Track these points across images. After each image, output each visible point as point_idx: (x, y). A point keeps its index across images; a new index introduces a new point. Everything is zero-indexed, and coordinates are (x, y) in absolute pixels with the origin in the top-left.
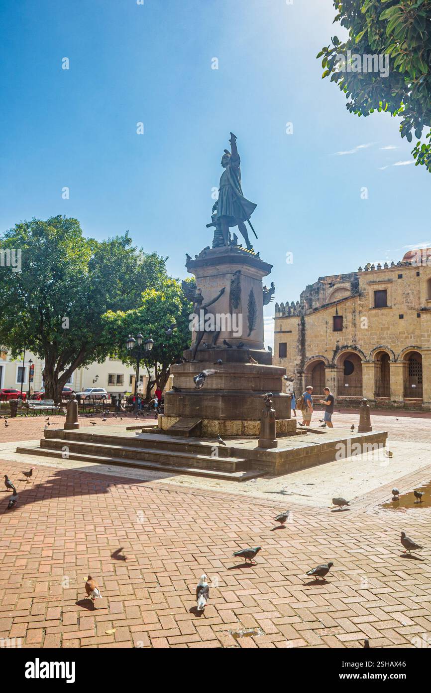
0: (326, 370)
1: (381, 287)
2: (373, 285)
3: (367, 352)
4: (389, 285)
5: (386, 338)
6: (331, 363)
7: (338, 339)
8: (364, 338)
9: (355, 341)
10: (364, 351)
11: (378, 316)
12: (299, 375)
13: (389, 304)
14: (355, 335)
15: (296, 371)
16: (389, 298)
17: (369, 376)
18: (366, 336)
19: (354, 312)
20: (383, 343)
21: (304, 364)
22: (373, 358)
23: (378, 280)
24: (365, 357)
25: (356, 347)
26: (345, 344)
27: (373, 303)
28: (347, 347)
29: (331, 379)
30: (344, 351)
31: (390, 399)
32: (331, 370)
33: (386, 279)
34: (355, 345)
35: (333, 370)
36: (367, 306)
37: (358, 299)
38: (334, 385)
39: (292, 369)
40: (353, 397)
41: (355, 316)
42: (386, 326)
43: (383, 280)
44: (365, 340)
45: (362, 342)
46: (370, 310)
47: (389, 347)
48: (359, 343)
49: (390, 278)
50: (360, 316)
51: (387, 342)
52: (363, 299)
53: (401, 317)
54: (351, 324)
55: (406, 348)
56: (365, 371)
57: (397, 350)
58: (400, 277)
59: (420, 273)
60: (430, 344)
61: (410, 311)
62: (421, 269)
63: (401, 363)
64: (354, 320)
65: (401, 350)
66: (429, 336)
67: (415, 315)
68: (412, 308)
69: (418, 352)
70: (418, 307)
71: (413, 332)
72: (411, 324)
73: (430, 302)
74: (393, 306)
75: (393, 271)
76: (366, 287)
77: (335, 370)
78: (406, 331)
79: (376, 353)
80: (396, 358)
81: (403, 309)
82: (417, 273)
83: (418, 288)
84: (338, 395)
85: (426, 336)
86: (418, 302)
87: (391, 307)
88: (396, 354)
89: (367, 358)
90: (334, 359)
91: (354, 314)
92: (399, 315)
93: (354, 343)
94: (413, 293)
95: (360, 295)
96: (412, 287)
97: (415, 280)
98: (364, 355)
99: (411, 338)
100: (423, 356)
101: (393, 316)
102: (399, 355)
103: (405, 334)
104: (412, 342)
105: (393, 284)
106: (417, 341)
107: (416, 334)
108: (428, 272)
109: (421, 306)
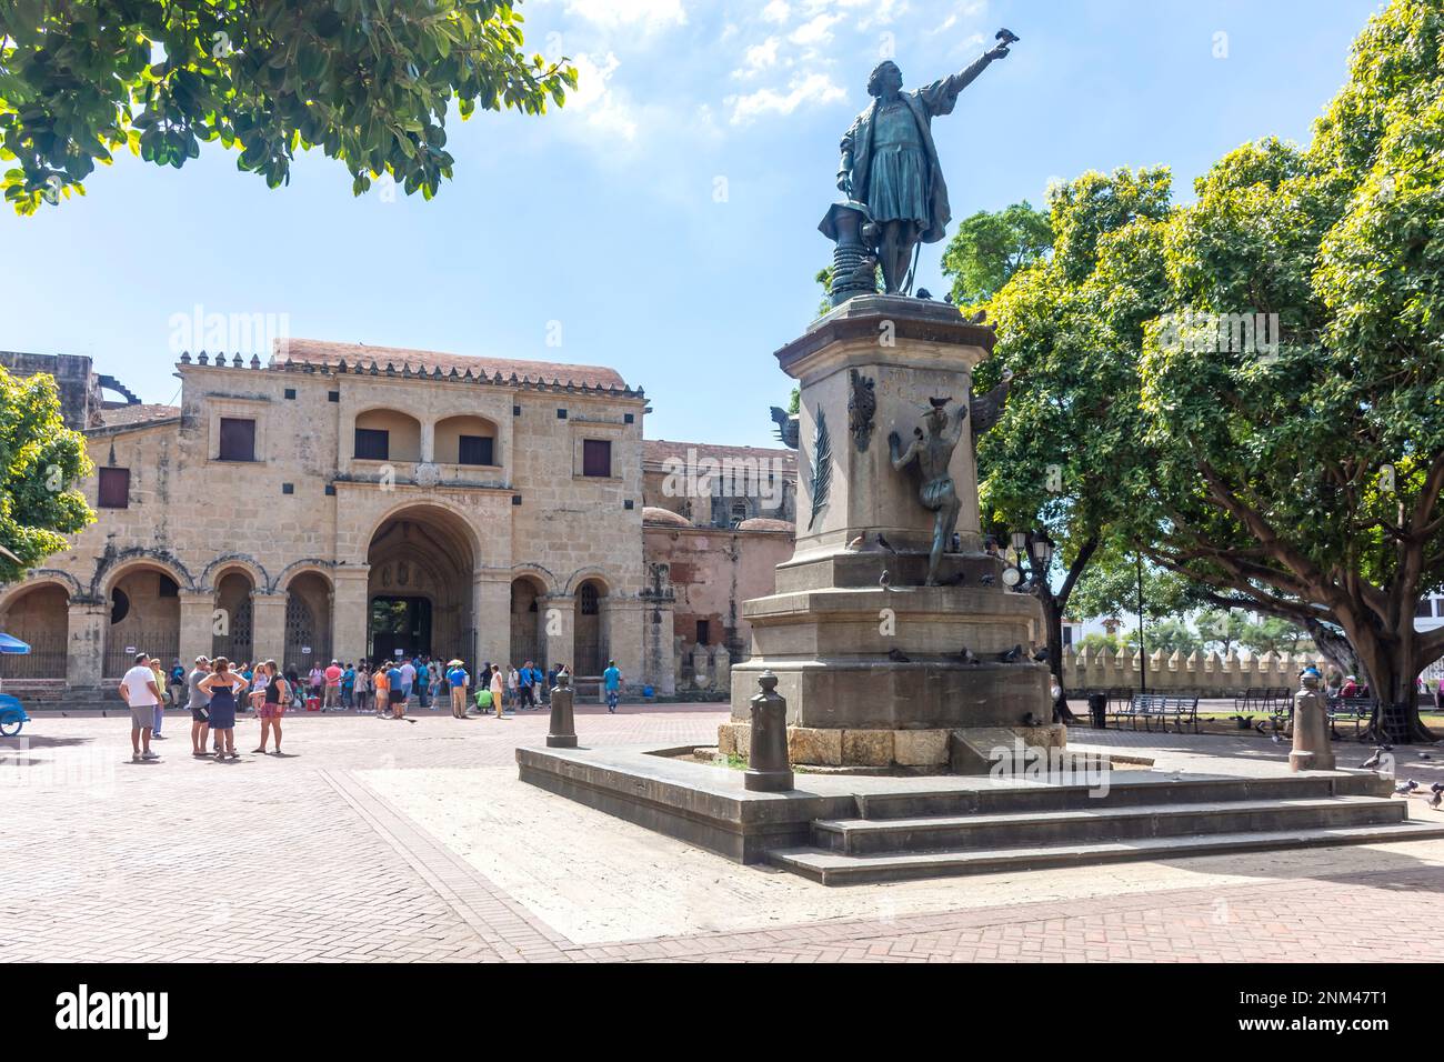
0: (71, 611)
1: (241, 411)
2: (221, 402)
3: (195, 568)
4: (262, 410)
5: (249, 535)
6: (86, 591)
7: (113, 530)
8: (190, 532)
9: (164, 538)
10: (187, 565)
11: (230, 481)
13: (259, 453)
14: (165, 523)
16: (260, 441)
17: (197, 627)
18: (195, 526)
19: (163, 462)
20: (240, 547)
22: (210, 583)
23: (233, 392)
24: (191, 579)
25: (165, 553)
26: (135, 544)
27: (218, 448)
28: (137, 550)
29: (87, 634)
30: (130, 561)
32: (86, 610)
33: (255, 393)
34: (161, 547)
35: (92, 610)
36: (200, 453)
37: (177, 431)
38: (96, 650)
41: (165, 473)
42: (250, 507)
43: (246, 395)
44: (191, 538)
45: (181, 541)
46: (207, 461)
47: (254, 558)
48: (175, 542)
49: (266, 394)
50: (180, 475)
51: (251, 546)
52: (191, 432)
53: (288, 489)
54: (154, 493)
55: (295, 564)
56: (189, 614)
57: (274, 564)
58: (290, 394)
59: (341, 394)
60: (355, 554)
61: (311, 479)
62: (343, 385)
63: (282, 598)
64: (163, 483)
65: (286, 566)
66: (354, 539)
67: (323, 490)
68: (314, 473)
69: (324, 572)
70: (328, 470)
71: (314, 528)
72: (309, 509)
73: (361, 464)
74: (269, 462)
75: (271, 378)
76: (201, 405)
77: (102, 609)
78: (297, 525)
79: (219, 570)
80: (270, 586)
81: (293, 472)
82: (330, 393)
83: (331, 428)
84: (105, 676)
85: (348, 539)
86: (331, 460)
87: (263, 464)
88: (273, 576)
89: (196, 583)
90: (99, 580)
91: (163, 468)
92: (284, 485)
93: (161, 542)
94: (318, 438)
95: (184, 421)
96: (317, 423)
97: (326, 409)
98: (190, 574)
99: (309, 539)
100: (337, 584)
101: (268, 486)
102: (278, 579)
103: (294, 529)
104: (311, 550)
105: (273, 409)
106: (323, 550)
107: (321, 532)
108: (359, 397)
109: (340, 469)
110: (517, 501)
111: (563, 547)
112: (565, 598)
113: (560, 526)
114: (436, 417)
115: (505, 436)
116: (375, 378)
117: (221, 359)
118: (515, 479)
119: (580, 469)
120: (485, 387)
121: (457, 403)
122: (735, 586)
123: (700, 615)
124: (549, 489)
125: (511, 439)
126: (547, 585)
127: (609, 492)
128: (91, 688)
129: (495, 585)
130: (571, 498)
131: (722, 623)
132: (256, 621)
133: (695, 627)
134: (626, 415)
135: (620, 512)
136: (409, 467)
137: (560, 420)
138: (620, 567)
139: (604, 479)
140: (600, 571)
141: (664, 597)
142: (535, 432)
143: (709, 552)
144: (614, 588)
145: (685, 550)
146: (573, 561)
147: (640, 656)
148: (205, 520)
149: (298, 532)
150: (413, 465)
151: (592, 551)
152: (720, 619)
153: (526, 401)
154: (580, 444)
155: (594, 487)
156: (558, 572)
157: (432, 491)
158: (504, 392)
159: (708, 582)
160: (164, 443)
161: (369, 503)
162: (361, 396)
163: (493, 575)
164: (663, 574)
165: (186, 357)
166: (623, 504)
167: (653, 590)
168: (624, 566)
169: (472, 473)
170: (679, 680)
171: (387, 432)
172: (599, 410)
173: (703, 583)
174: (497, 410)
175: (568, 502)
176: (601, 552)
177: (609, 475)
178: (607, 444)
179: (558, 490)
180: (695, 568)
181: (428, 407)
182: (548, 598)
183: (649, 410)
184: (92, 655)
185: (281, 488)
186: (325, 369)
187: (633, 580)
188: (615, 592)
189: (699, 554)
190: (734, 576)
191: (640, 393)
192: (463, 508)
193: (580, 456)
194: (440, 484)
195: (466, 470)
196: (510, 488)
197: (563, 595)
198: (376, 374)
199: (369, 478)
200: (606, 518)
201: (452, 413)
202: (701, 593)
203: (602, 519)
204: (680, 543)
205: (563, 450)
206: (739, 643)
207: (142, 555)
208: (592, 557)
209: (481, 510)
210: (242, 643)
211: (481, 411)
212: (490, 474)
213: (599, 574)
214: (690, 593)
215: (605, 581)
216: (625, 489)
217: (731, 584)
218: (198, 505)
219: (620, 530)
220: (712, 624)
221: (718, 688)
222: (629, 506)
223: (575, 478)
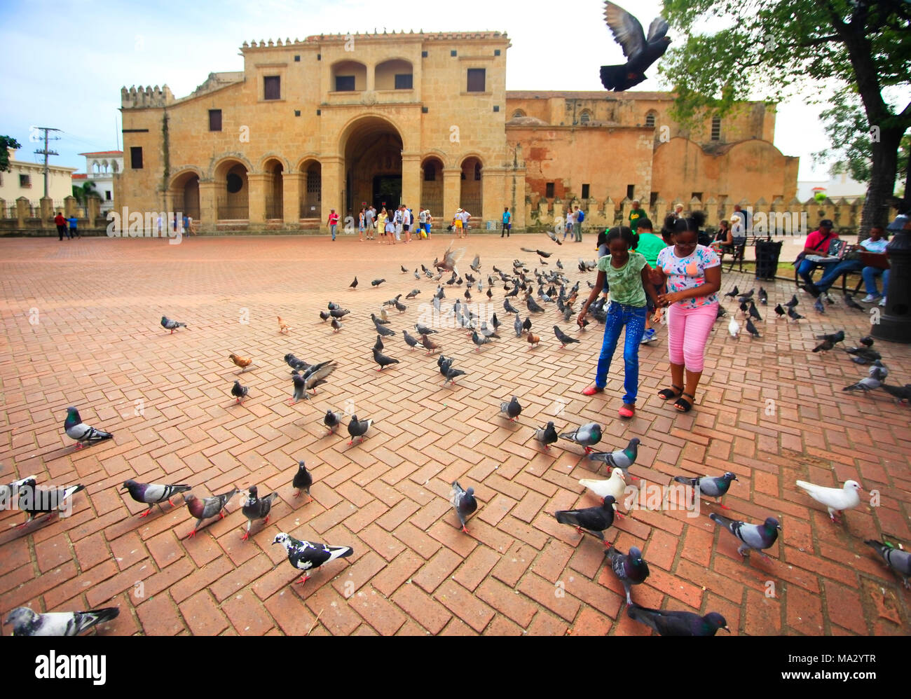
0: (201, 186)
1: (272, 72)
2: (262, 68)
3: (254, 161)
4: (283, 70)
5: (279, 141)
7: (216, 143)
10: (250, 159)
11: (269, 112)
12: (162, 193)
13: (283, 95)
15: (158, 189)
16: (283, 87)
17: (257, 193)
20: (274, 148)
21: (169, 178)
22: (262, 169)
23: (269, 62)
24: (252, 167)
25: (240, 154)
27: (263, 93)
31: (283, 222)
33: (279, 61)
34: (238, 151)
36: (254, 98)
37: (243, 88)
41: (238, 110)
42: (279, 125)
43: (275, 62)
44: (251, 144)
45: (247, 147)
46: (259, 103)
47: (282, 154)
48: (244, 147)
49: (284, 61)
50: (245, 110)
51: (280, 147)
52: (249, 87)
53: (298, 114)
54: (233, 122)
55: (303, 156)
56: (252, 186)
57: (292, 157)
58: (297, 59)
59: (322, 56)
60: (332, 148)
61: (309, 107)
62: (323, 52)
63: (297, 175)
64: (238, 116)
66: (330, 139)
67: (315, 113)
68: (310, 103)
69: (317, 159)
70: (319, 102)
71: (311, 135)
72: (310, 124)
73: (335, 95)
74: (288, 99)
75: (288, 51)
76: (253, 70)
77: (213, 185)
78: (303, 133)
79: (266, 161)
80: (291, 168)
81: (300, 103)
82: (317, 55)
83: (318, 76)
84: (218, 219)
85: (327, 139)
86: (317, 94)
87: (285, 100)
88: (291, 163)
89: (255, 169)
92: (296, 112)
95: (246, 81)
97: (315, 65)
98: (252, 164)
99: (309, 141)
100: (322, 166)
101: (287, 112)
103: (301, 136)
104: (309, 150)
105: (289, 69)
106: (315, 147)
107: (314, 136)
109: (322, 99)
110: (425, 110)
112: (455, 169)
114: (375, 63)
115: (416, 70)
116: (339, 42)
117: (262, 43)
118: (423, 98)
119: (465, 88)
120: (403, 40)
122: (572, 161)
123: (549, 180)
124: (445, 102)
125: (420, 72)
126: (444, 162)
127: (484, 101)
128: (210, 225)
129: (412, 163)
130: (459, 107)
131: (562, 185)
132: (285, 189)
133: (545, 187)
134: (495, 51)
135: (490, 114)
137: (452, 58)
138: (490, 149)
139: (481, 93)
140: (477, 152)
142: (437, 67)
143: (556, 140)
144: (485, 163)
145: (540, 140)
146: (460, 147)
148: (258, 134)
149: (303, 137)
150: (363, 93)
151: (472, 139)
152: (561, 182)
153: (430, 49)
154: (465, 72)
155: (474, 99)
156: (451, 154)
157: (373, 108)
159: (555, 159)
160: (237, 94)
161: (338, 118)
162: (332, 55)
163: (410, 157)
165: (245, 44)
166: (492, 109)
167: (511, 163)
168: (492, 148)
169: (397, 95)
170: (528, 219)
171: (354, 77)
172: (477, 49)
173: (551, 159)
174: (411, 54)
175: (457, 110)
176: (479, 141)
177: (483, 89)
179: (450, 102)
180: (547, 151)
181: (371, 56)
182: (445, 169)
183: (511, 46)
185: (294, 113)
187: (498, 157)
188: (486, 165)
189: (549, 142)
190: (571, 155)
191: (505, 35)
192: (391, 116)
193: (465, 79)
194: (378, 103)
195: (392, 93)
196: (420, 103)
197: (453, 168)
200: (481, 118)
202: (550, 166)
203: (479, 119)
204: (537, 135)
205: (455, 76)
206: (572, 196)
207: (229, 155)
208: (472, 143)
209: (401, 117)
211: (402, 56)
212: (408, 95)
213: (476, 154)
214: (542, 166)
215: (481, 158)
216: (494, 99)
219: (490, 125)
220: (557, 184)
222: (496, 109)
223: (462, 94)
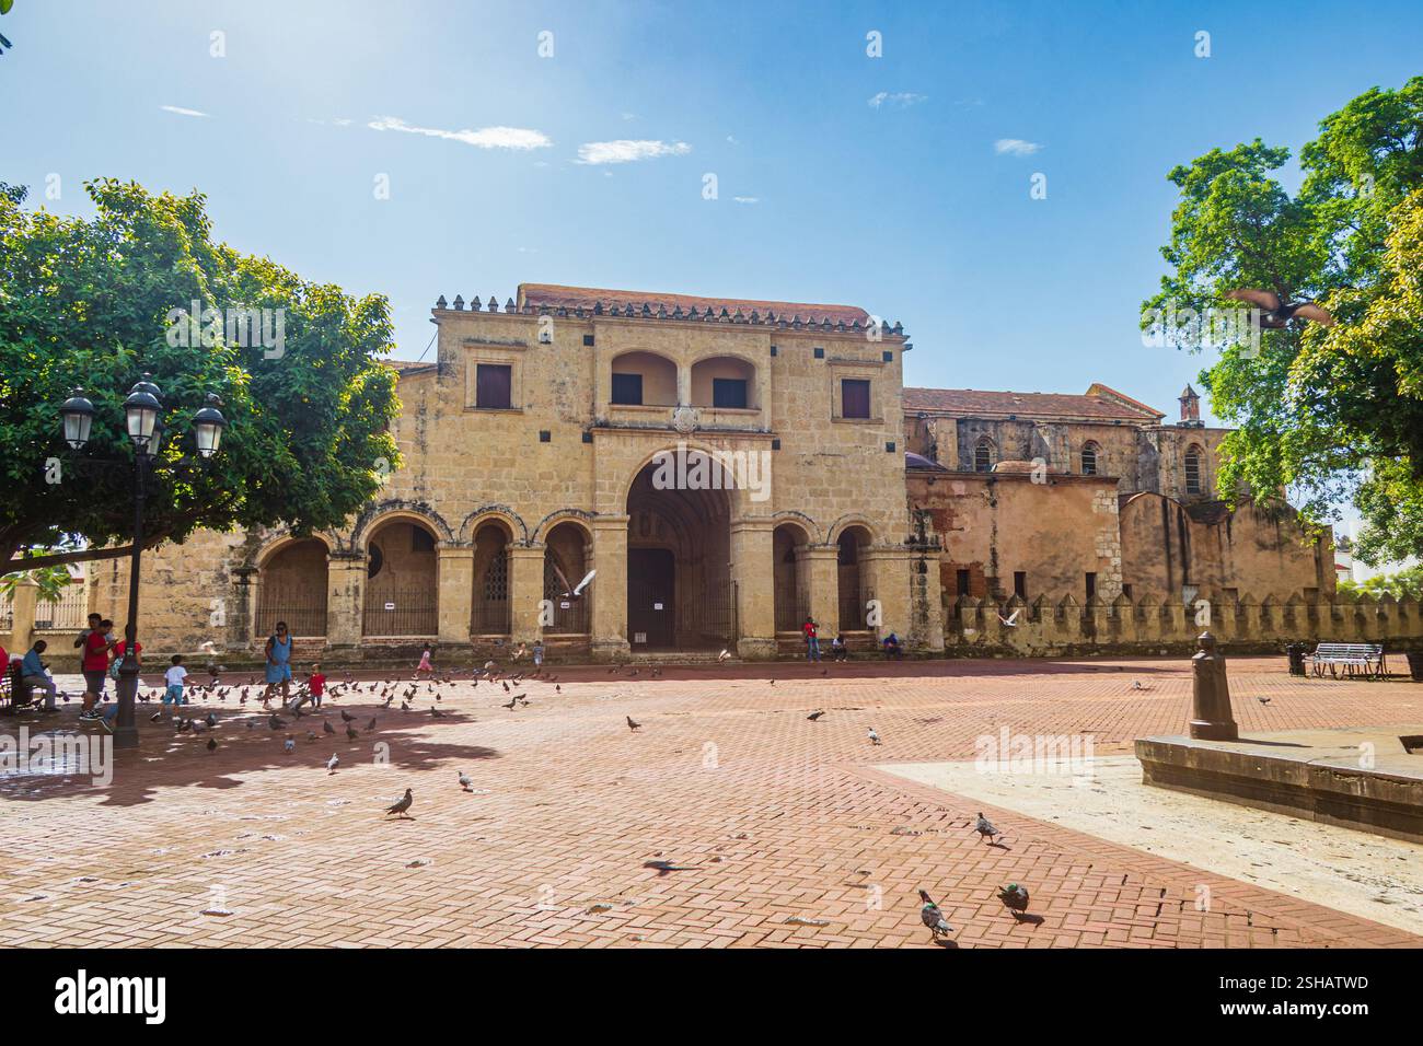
0: (331, 566)
1: (498, 357)
2: (477, 348)
3: (454, 519)
4: (518, 356)
5: (507, 485)
6: (347, 546)
8: (449, 483)
9: (423, 489)
10: (445, 517)
11: (487, 430)
12: (237, 579)
13: (515, 401)
14: (423, 474)
15: (227, 569)
16: (516, 388)
17: (456, 581)
18: (453, 476)
19: (422, 411)
20: (499, 498)
21: (260, 547)
22: (469, 536)
23: (489, 338)
24: (450, 532)
25: (424, 505)
26: (394, 496)
27: (475, 394)
28: (396, 502)
29: (348, 589)
30: (390, 513)
31: (510, 640)
32: (346, 565)
33: (511, 339)
34: (420, 498)
35: (353, 565)
36: (457, 401)
37: (434, 379)
38: (356, 606)
39: (214, 562)
40: (408, 637)
41: (424, 422)
42: (508, 456)
43: (502, 340)
44: (450, 489)
45: (441, 493)
46: (466, 410)
47: (512, 509)
48: (434, 494)
49: (522, 338)
50: (438, 424)
51: (509, 496)
52: (448, 380)
53: (545, 437)
54: (412, 443)
55: (554, 514)
56: (448, 568)
57: (532, 517)
58: (544, 339)
59: (596, 338)
60: (614, 505)
61: (567, 426)
62: (598, 328)
63: (541, 550)
64: (422, 432)
65: (543, 517)
66: (613, 488)
67: (580, 437)
68: (570, 419)
69: (582, 523)
70: (584, 417)
71: (572, 478)
72: (567, 457)
73: (618, 410)
74: (526, 409)
75: (526, 322)
76: (457, 352)
77: (361, 565)
78: (555, 473)
79: (477, 522)
80: (529, 538)
81: (551, 418)
82: (585, 336)
83: (586, 373)
84: (363, 634)
85: (607, 487)
86: (587, 406)
87: (520, 412)
88: (531, 528)
89: (455, 535)
90: (359, 534)
91: (420, 417)
92: (541, 432)
93: (420, 493)
94: (574, 383)
95: (441, 369)
96: (574, 369)
97: (583, 353)
98: (449, 527)
99: (567, 489)
100: (597, 535)
101: (525, 434)
102: (537, 531)
103: (552, 478)
104: (570, 500)
105: (528, 355)
106: (581, 499)
107: (579, 480)
108: (614, 340)
109: (597, 415)
110: (776, 446)
111: (824, 493)
112: (828, 547)
113: (821, 471)
114: (693, 359)
115: (763, 377)
116: (631, 320)
117: (476, 303)
118: (773, 424)
119: (839, 411)
120: (742, 327)
121: (714, 345)
122: (995, 532)
123: (960, 565)
124: (808, 432)
125: (769, 380)
126: (809, 534)
127: (871, 434)
128: (352, 646)
129: (757, 534)
130: (831, 442)
131: (982, 572)
132: (515, 575)
133: (956, 577)
134: (884, 353)
135: (882, 455)
136: (666, 411)
137: (817, 360)
138: (883, 514)
139: (865, 421)
140: (863, 518)
141: (929, 545)
142: (792, 373)
143: (967, 496)
144: (878, 536)
145: (941, 496)
146: (835, 508)
147: (908, 608)
148: (463, 470)
149: (556, 481)
150: (671, 410)
151: (854, 497)
152: (981, 568)
153: (782, 341)
154: (838, 384)
155: (854, 430)
156: (821, 520)
157: (691, 437)
158: (761, 332)
159: (967, 529)
160: (422, 391)
161: (627, 451)
162: (616, 340)
163: (754, 523)
164: (928, 520)
165: (442, 302)
166: (884, 447)
167: (917, 538)
168: (888, 513)
169: (730, 419)
170: (947, 635)
171: (640, 376)
172: (857, 349)
173: (962, 529)
174: (752, 348)
175: (828, 445)
176: (863, 498)
177: (868, 417)
178: (865, 384)
179: (817, 433)
180: (954, 514)
181: (686, 348)
182: (811, 547)
183: (909, 347)
184: (352, 612)
185: (538, 435)
186: (580, 313)
187: (897, 527)
188: (878, 541)
189: (957, 500)
190: (994, 522)
191: (899, 328)
193: (838, 398)
194: (699, 429)
195: (723, 414)
196: (770, 432)
197: (826, 544)
198: (632, 316)
199: (627, 424)
200: (867, 461)
201: (709, 353)
202: (960, 541)
203: (863, 463)
204: (937, 487)
205: (819, 391)
206: (1001, 593)
207: (401, 507)
208: (855, 503)
210: (494, 598)
211: (739, 352)
212: (748, 417)
213: (862, 522)
214: (948, 540)
215: (869, 529)
216: (886, 431)
217: (991, 531)
218: (457, 455)
219: (882, 474)
220: (973, 572)
221: (988, 643)
222: (891, 448)
223: (834, 420)
